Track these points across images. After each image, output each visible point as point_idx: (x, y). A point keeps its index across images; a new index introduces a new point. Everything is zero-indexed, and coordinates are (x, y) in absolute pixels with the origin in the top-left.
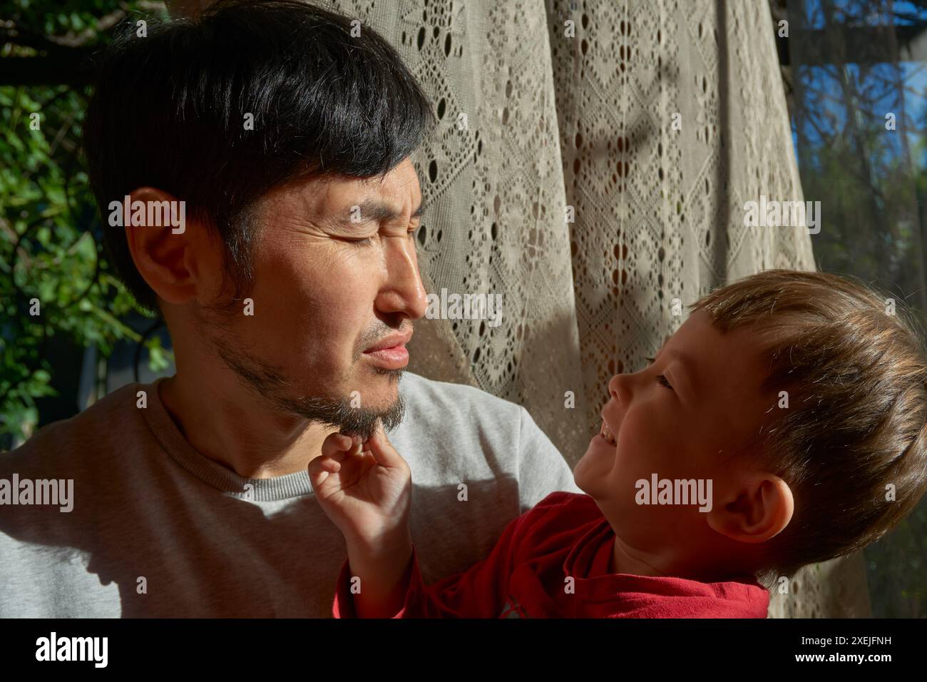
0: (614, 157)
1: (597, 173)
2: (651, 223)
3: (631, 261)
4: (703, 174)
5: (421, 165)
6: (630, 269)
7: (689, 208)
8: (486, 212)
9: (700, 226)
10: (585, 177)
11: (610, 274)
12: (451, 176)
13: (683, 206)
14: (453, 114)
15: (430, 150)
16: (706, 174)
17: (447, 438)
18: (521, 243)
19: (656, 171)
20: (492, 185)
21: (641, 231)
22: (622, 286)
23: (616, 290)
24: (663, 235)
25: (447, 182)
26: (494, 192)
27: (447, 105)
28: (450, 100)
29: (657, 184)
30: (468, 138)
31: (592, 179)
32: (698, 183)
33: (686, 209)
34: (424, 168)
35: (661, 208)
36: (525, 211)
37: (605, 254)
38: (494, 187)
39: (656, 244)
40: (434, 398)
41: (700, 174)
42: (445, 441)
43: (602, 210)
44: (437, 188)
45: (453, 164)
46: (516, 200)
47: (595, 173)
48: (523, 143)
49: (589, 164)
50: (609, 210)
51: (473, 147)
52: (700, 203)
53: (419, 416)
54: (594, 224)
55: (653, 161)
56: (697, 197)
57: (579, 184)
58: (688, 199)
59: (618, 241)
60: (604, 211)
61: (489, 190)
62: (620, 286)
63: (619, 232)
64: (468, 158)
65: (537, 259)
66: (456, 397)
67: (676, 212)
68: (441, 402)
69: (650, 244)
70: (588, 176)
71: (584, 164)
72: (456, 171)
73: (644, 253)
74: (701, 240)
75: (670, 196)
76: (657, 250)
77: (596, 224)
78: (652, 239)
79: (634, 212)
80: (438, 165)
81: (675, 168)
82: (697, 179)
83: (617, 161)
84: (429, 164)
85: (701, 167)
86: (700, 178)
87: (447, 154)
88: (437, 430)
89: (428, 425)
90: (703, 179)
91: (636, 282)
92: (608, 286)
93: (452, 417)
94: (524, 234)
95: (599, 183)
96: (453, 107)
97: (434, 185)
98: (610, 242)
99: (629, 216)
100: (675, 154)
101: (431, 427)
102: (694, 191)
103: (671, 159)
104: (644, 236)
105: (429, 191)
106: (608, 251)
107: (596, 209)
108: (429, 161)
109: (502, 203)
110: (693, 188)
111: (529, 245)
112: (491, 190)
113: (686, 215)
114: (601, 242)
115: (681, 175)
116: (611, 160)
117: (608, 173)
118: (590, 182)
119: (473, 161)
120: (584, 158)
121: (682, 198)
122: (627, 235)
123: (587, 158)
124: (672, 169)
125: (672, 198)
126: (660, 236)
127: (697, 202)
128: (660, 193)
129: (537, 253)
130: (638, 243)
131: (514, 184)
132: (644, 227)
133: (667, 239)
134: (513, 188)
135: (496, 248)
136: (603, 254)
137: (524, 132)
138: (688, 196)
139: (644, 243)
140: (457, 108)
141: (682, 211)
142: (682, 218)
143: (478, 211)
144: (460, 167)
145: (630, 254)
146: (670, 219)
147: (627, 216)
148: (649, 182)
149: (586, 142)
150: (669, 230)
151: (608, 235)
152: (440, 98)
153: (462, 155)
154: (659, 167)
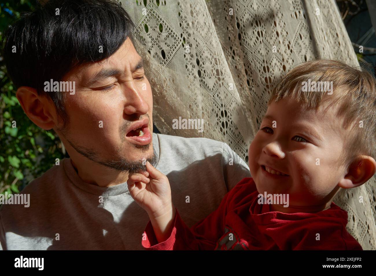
0: (255, 29)
1: (249, 37)
2: (277, 55)
3: (272, 72)
4: (298, 31)
5: (157, 53)
6: (272, 76)
7: (293, 46)
8: (194, 66)
9: (300, 54)
10: (244, 40)
11: (264, 80)
12: (172, 55)
13: (291, 46)
14: (167, 29)
15: (160, 46)
16: (299, 31)
17: (191, 160)
18: (213, 76)
19: (275, 33)
20: (194, 55)
21: (273, 59)
22: (270, 84)
23: (267, 86)
24: (283, 60)
25: (171, 58)
26: (196, 58)
27: (163, 26)
28: (164, 24)
29: (277, 38)
30: (177, 38)
31: (247, 41)
32: (296, 35)
33: (292, 47)
34: (159, 54)
35: (280, 48)
36: (211, 63)
37: (260, 71)
38: (195, 55)
39: (281, 64)
40: (185, 144)
41: (296, 32)
42: (190, 161)
43: (254, 53)
44: (167, 61)
45: (172, 49)
46: (206, 59)
47: (248, 38)
48: (203, 35)
49: (245, 35)
50: (258, 52)
51: (180, 40)
52: (298, 44)
53: (179, 152)
54: (252, 59)
55: (273, 29)
56: (296, 42)
57: (242, 43)
58: (292, 43)
59: (264, 64)
60: (255, 53)
61: (193, 57)
62: (269, 84)
63: (264, 61)
64: (179, 45)
65: (222, 82)
66: (195, 143)
67: (288, 49)
68: (188, 145)
69: (278, 64)
70: (245, 39)
71: (242, 35)
72: (174, 52)
73: (276, 68)
74: (302, 60)
75: (283, 43)
76: (282, 66)
77: (253, 59)
78: (279, 62)
79: (268, 51)
80: (165, 51)
81: (284, 30)
82: (295, 34)
83: (257, 31)
84: (161, 52)
85: (296, 29)
86: (297, 33)
87: (168, 46)
88: (186, 157)
89: (182, 156)
90: (298, 33)
91: (275, 81)
92: (264, 85)
93: (193, 151)
94: (214, 72)
95: (251, 42)
96: (166, 26)
97: (165, 60)
98: (261, 66)
99: (267, 53)
100: (282, 24)
101: (184, 156)
102: (294, 39)
103: (281, 27)
104: (275, 61)
105: (163, 63)
106: (261, 70)
107: (252, 53)
108: (161, 51)
109: (200, 61)
110: (294, 38)
111: (217, 76)
112: (194, 57)
113: (293, 50)
114: (257, 67)
115: (287, 33)
116: (254, 31)
117: (254, 36)
118: (246, 42)
119: (182, 46)
120: (242, 32)
121: (289, 42)
122: (268, 62)
123: (243, 32)
124: (282, 31)
125: (285, 43)
126: (282, 60)
127: (297, 44)
128: (278, 42)
129: (221, 79)
130: (273, 64)
131: (204, 52)
132: (274, 57)
133: (285, 61)
134: (203, 54)
135: (202, 81)
136: (258, 71)
137: (203, 30)
138: (292, 41)
139: (276, 64)
140: (169, 26)
141: (291, 48)
142: (291, 51)
143: (190, 67)
144: (176, 50)
145: (271, 70)
146: (285, 52)
147: (266, 54)
148: (272, 38)
149: (241, 25)
150: (286, 57)
151: (259, 63)
152: (159, 24)
153: (176, 45)
154: (276, 31)
